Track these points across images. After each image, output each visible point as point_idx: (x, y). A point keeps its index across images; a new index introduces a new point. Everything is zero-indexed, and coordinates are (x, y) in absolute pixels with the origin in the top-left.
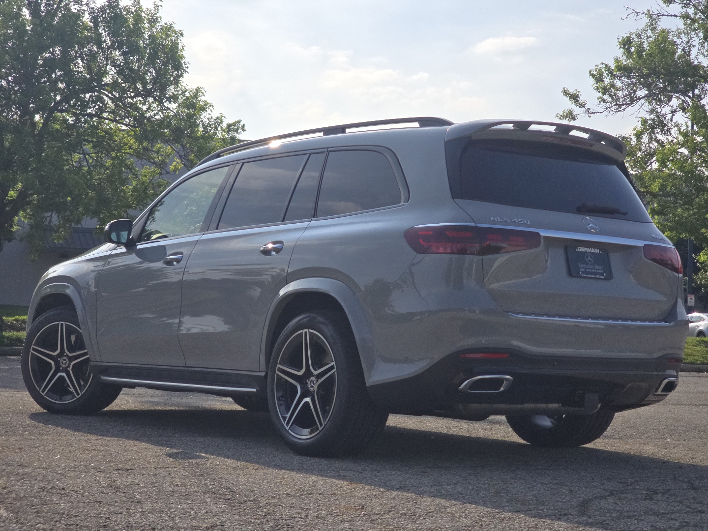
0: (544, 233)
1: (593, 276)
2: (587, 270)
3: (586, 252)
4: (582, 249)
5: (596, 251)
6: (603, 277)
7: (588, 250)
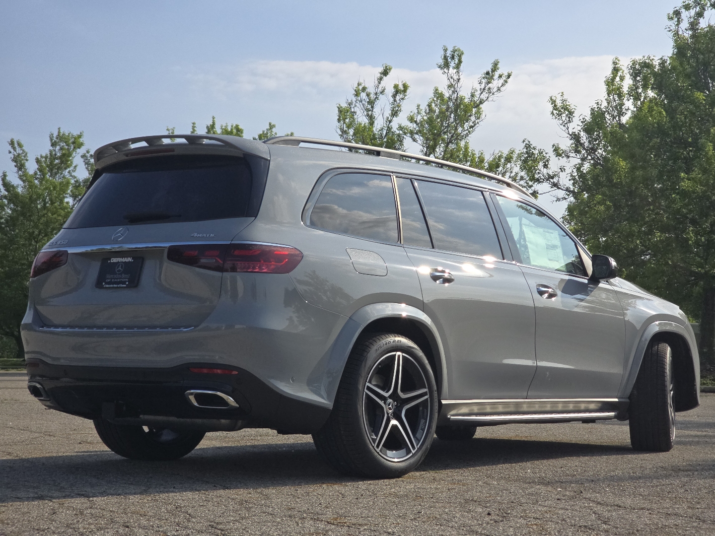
0: (71, 251)
1: (115, 286)
2: (113, 280)
3: (118, 262)
4: (114, 260)
5: (130, 259)
6: (125, 286)
7: (120, 260)
